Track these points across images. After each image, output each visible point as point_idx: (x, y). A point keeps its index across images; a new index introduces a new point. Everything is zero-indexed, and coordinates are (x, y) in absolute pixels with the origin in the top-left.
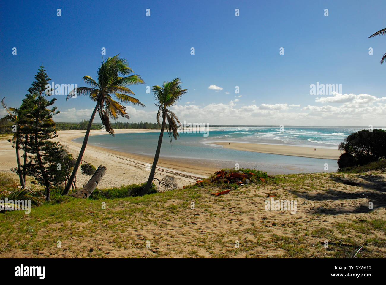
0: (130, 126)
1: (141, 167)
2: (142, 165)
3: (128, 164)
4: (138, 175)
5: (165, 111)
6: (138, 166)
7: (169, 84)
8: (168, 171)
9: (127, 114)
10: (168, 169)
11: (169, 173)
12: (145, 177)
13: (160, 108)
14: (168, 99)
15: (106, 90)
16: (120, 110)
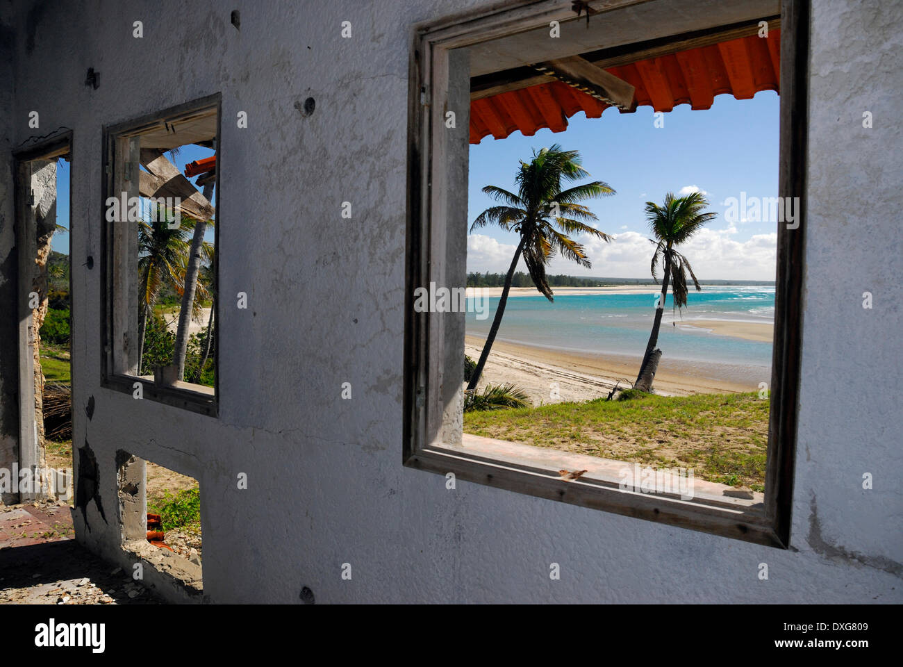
0: (482, 281)
1: (536, 373)
2: (536, 367)
3: (506, 366)
4: (538, 388)
5: (669, 254)
6: (528, 370)
7: (679, 201)
8: (599, 383)
9: (586, 257)
10: (595, 379)
11: (601, 386)
13: (658, 247)
14: (677, 231)
15: (539, 212)
16: (573, 250)
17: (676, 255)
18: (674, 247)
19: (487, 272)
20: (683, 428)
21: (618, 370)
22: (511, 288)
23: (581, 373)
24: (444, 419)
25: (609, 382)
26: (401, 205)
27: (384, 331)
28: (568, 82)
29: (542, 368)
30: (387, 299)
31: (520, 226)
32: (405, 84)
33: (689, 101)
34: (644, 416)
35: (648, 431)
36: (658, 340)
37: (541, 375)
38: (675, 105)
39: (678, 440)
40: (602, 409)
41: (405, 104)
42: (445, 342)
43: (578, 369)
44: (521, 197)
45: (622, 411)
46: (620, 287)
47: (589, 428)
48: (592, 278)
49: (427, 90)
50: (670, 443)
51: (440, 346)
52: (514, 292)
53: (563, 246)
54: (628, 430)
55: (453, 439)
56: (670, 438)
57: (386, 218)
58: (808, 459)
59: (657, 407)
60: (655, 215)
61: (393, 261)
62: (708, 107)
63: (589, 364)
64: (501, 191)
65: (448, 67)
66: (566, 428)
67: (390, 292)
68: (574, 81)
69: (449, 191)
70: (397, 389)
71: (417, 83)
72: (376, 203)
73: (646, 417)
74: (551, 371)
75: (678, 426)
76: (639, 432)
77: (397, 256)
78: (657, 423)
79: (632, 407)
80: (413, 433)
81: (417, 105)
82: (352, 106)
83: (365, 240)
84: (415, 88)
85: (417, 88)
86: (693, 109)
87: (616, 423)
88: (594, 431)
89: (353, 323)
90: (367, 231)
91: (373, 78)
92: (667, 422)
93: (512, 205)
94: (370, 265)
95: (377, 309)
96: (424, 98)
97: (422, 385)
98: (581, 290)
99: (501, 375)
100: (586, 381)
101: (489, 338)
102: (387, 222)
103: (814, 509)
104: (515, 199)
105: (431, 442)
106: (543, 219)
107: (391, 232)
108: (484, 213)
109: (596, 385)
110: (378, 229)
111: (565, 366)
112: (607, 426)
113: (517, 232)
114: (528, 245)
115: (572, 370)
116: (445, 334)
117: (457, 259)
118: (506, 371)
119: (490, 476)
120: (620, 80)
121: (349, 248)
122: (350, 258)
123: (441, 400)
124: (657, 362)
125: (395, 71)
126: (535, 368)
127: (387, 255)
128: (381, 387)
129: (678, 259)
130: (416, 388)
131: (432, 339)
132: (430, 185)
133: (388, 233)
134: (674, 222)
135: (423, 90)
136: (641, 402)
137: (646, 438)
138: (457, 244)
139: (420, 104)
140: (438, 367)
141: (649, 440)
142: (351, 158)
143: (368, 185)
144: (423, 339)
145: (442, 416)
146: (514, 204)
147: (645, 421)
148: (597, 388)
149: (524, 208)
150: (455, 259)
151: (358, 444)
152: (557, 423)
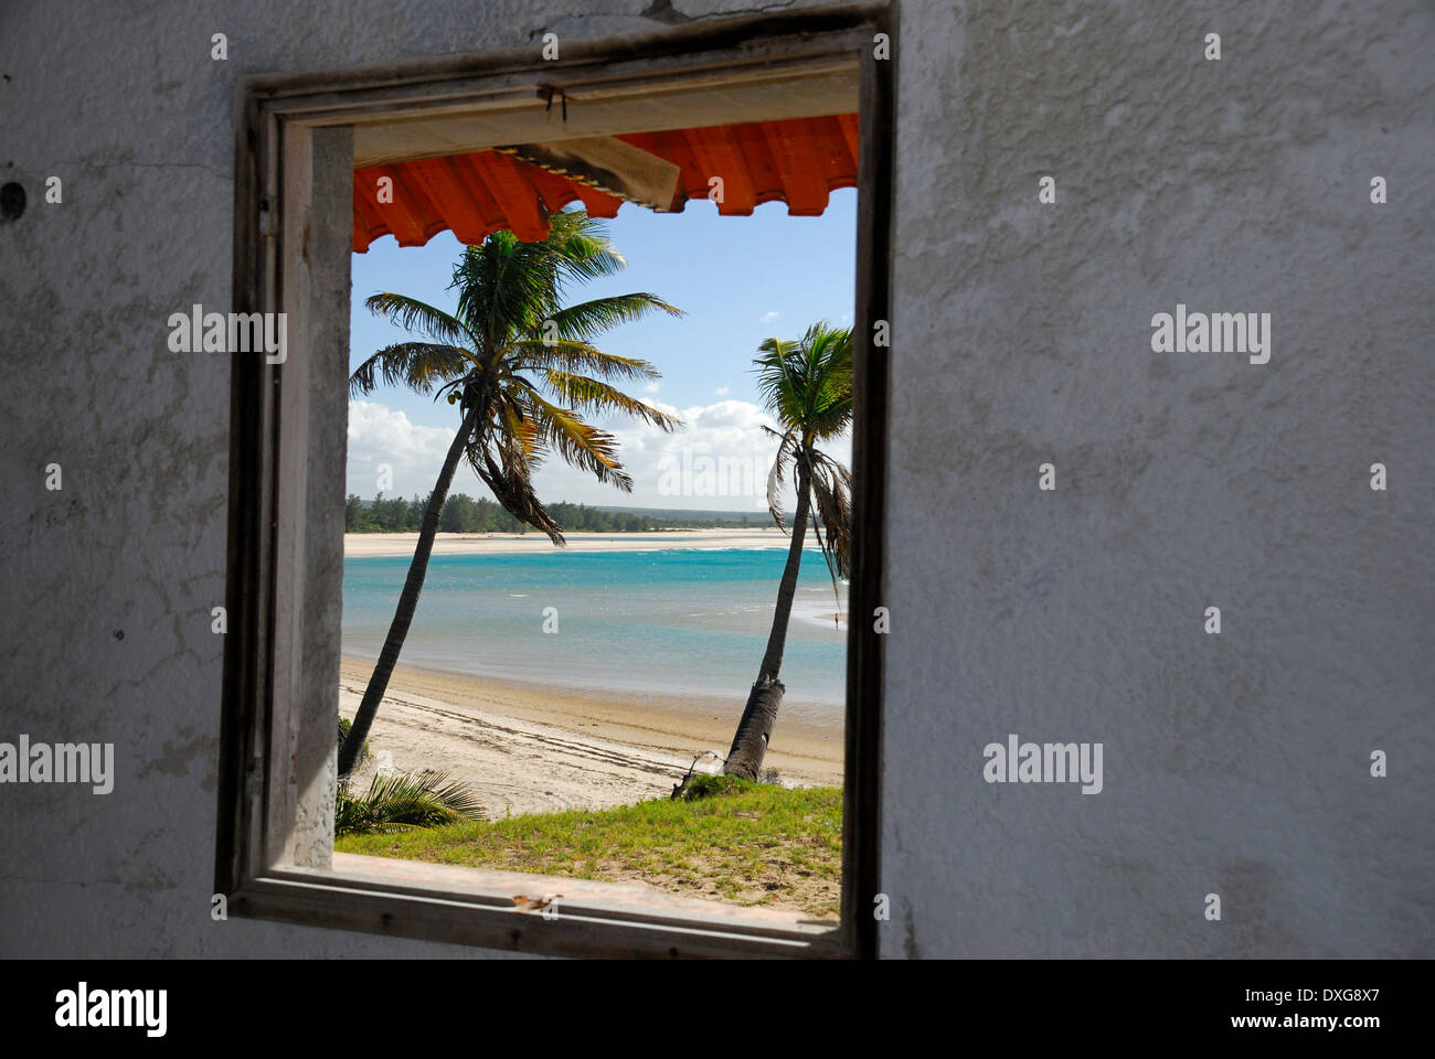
1: (499, 743)
2: (499, 728)
3: (424, 728)
4: (504, 781)
5: (808, 459)
6: (480, 737)
7: (830, 339)
8: (651, 765)
9: (618, 466)
10: (644, 755)
11: (657, 771)
12: (547, 793)
13: (783, 446)
14: (823, 408)
15: (506, 357)
16: (591, 450)
17: (822, 462)
18: (820, 445)
19: (379, 495)
20: (822, 855)
21: (698, 732)
22: (438, 536)
23: (609, 741)
24: (297, 819)
25: (676, 762)
26: (220, 417)
27: (181, 653)
28: (545, 167)
29: (513, 732)
30: (188, 593)
31: (461, 389)
32: (228, 188)
33: (783, 197)
34: (739, 832)
35: (744, 864)
36: (783, 658)
37: (513, 748)
38: (759, 203)
39: (809, 882)
40: (644, 819)
41: (228, 225)
42: (303, 673)
43: (602, 730)
44: (463, 321)
45: (691, 823)
46: (705, 532)
47: (613, 863)
48: (637, 511)
49: (272, 206)
50: (790, 889)
51: (294, 680)
52: (444, 544)
53: (565, 438)
54: (700, 862)
55: (315, 858)
56: (793, 878)
57: (189, 439)
58: (900, 848)
59: (770, 812)
60: (774, 370)
61: (202, 521)
62: (819, 213)
63: (630, 718)
64: (415, 305)
65: (311, 161)
66: (563, 864)
67: (195, 578)
68: (557, 164)
69: (313, 390)
70: (206, 765)
71: (252, 191)
72: (166, 408)
73: (744, 835)
74: (537, 737)
75: (811, 852)
76: (726, 866)
77: (211, 512)
78: (768, 846)
79: (713, 812)
80: (237, 848)
81: (252, 234)
82: (114, 216)
83: (142, 478)
84: (248, 201)
85: (252, 201)
86: (791, 213)
87: (676, 849)
88: (625, 868)
89: (113, 640)
90: (146, 460)
91: (159, 166)
92: (787, 844)
93: (444, 339)
94: (154, 526)
95: (168, 612)
96: (266, 222)
97: (258, 754)
98: (612, 539)
99: (410, 751)
100: (621, 760)
101: (381, 660)
102: (191, 446)
103: (911, 930)
104: (449, 323)
105: (273, 863)
106: (514, 374)
107: (199, 465)
108: (372, 361)
109: (646, 769)
110: (171, 461)
111: (570, 726)
112: (655, 857)
113: (452, 402)
114: (480, 435)
115: (588, 735)
116: (304, 658)
117: (327, 516)
118: (424, 740)
119: (386, 918)
120: (649, 155)
121: (108, 493)
122: (110, 514)
123: (293, 781)
124: (773, 711)
125: (208, 161)
126: (496, 732)
127: (191, 510)
128: (172, 762)
129: (828, 471)
130: (245, 761)
131: (278, 667)
132: (277, 382)
133: (192, 468)
134: (818, 386)
135: (264, 206)
136: (732, 802)
137: (739, 880)
138: (326, 488)
139: (258, 232)
140: (289, 720)
141: (747, 883)
142: (112, 317)
143: (151, 372)
144: (261, 668)
145: (295, 813)
146: (446, 335)
147: (740, 843)
148: (649, 777)
149: (470, 346)
150: (324, 516)
151: (117, 881)
152: (542, 855)
